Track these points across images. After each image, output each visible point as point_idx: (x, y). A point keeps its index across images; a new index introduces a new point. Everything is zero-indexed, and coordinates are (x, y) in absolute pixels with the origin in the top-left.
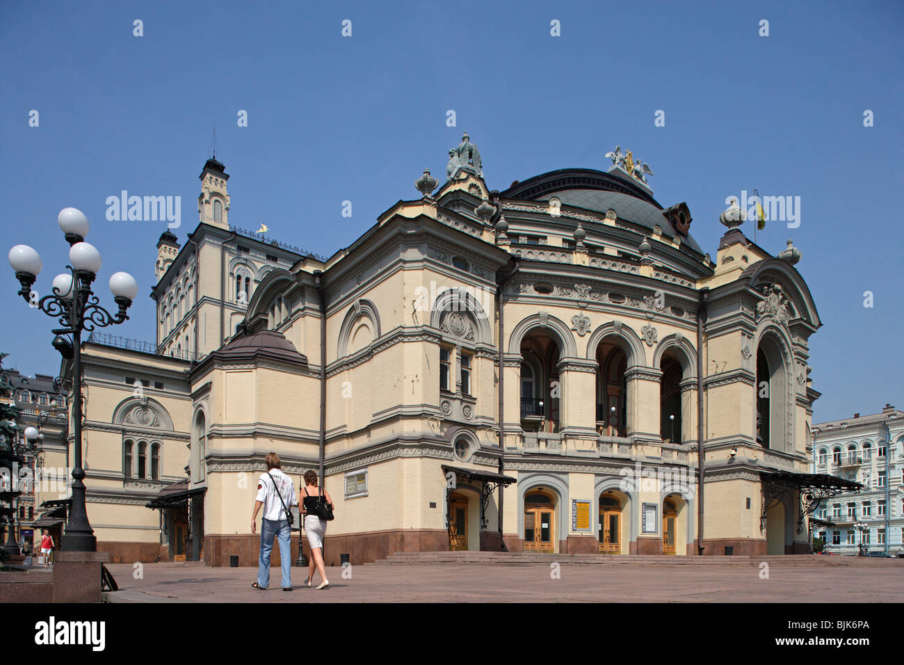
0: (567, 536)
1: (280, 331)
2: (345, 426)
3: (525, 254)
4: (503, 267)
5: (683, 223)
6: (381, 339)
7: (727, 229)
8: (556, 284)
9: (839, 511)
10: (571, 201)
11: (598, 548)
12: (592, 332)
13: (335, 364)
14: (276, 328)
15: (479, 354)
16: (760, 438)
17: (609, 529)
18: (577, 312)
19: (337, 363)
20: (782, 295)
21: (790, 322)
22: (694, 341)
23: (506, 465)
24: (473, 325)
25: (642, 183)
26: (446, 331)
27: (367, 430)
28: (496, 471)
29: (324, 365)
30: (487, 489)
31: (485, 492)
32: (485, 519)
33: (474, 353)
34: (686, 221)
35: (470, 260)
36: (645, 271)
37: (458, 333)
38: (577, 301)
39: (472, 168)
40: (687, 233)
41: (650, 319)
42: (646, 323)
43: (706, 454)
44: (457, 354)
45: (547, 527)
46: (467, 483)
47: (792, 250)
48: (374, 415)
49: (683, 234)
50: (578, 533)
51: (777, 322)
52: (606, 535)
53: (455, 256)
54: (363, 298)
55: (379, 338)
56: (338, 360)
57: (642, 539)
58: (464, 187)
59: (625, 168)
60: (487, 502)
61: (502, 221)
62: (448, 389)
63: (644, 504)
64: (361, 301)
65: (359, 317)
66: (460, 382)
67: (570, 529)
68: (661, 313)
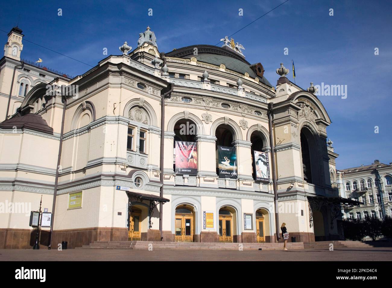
0: (200, 232)
1: (39, 114)
2: (71, 167)
3: (177, 83)
4: (165, 89)
5: (260, 72)
6: (95, 122)
7: (280, 76)
8: (193, 97)
9: (352, 216)
10: (202, 59)
11: (219, 238)
12: (213, 122)
13: (69, 133)
14: (37, 113)
15: (151, 131)
16: (306, 178)
17: (225, 228)
18: (205, 112)
19: (70, 133)
20: (310, 107)
21: (316, 120)
22: (267, 128)
23: (164, 191)
24: (147, 116)
25: (239, 53)
26: (132, 119)
27: (84, 170)
28: (158, 194)
29: (62, 134)
30: (152, 205)
31: (151, 207)
32: (151, 223)
33: (148, 131)
34: (261, 71)
35: (147, 85)
36: (241, 93)
37: (139, 120)
38: (205, 107)
39: (151, 42)
40: (262, 76)
41: (244, 116)
42: (242, 118)
43: (278, 185)
44: (138, 131)
45: (189, 225)
46: (140, 201)
47: (313, 87)
48: (89, 162)
49: (260, 77)
50: (207, 230)
51: (309, 120)
52: (224, 231)
53: (139, 82)
54: (87, 100)
55: (94, 121)
56: (71, 131)
57: (244, 233)
58: (146, 50)
59: (231, 46)
60: (152, 212)
61: (165, 67)
62: (132, 149)
63: (245, 214)
64: (86, 102)
65: (84, 110)
66: (139, 146)
67: (203, 228)
68: (250, 114)
